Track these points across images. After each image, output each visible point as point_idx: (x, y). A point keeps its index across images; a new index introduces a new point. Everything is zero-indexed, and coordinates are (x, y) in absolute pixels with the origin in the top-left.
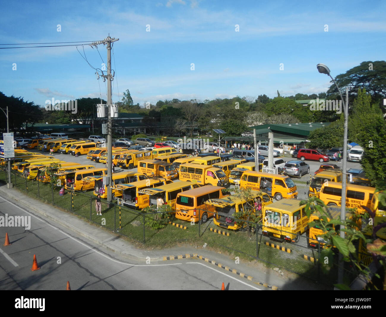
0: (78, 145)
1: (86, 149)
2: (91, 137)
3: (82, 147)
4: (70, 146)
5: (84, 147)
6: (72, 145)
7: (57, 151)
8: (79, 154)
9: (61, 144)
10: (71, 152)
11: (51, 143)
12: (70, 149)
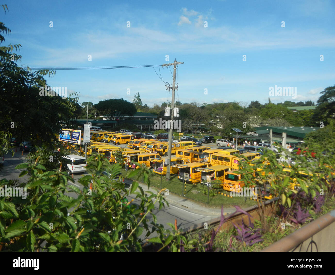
0: (118, 136)
1: (123, 140)
2: (121, 131)
3: (120, 138)
4: (111, 137)
5: (123, 138)
6: (113, 137)
7: (100, 140)
8: (119, 143)
9: (103, 135)
10: (113, 141)
11: (96, 134)
12: (112, 139)
